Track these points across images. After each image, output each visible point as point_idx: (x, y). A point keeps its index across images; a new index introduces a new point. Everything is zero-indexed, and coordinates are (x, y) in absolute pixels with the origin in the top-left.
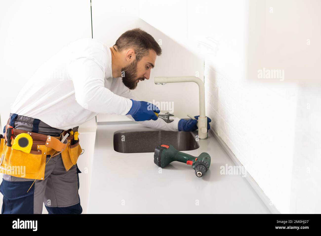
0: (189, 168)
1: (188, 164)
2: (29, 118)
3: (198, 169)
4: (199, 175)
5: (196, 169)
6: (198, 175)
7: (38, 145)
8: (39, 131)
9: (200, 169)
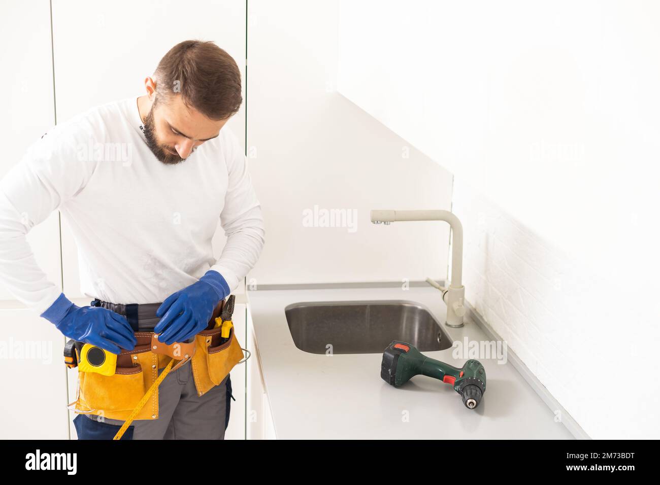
0: (448, 389)
1: (446, 381)
2: (117, 305)
3: (469, 393)
4: (471, 406)
5: (465, 394)
6: (469, 406)
7: (132, 355)
8: (140, 326)
9: (473, 394)
